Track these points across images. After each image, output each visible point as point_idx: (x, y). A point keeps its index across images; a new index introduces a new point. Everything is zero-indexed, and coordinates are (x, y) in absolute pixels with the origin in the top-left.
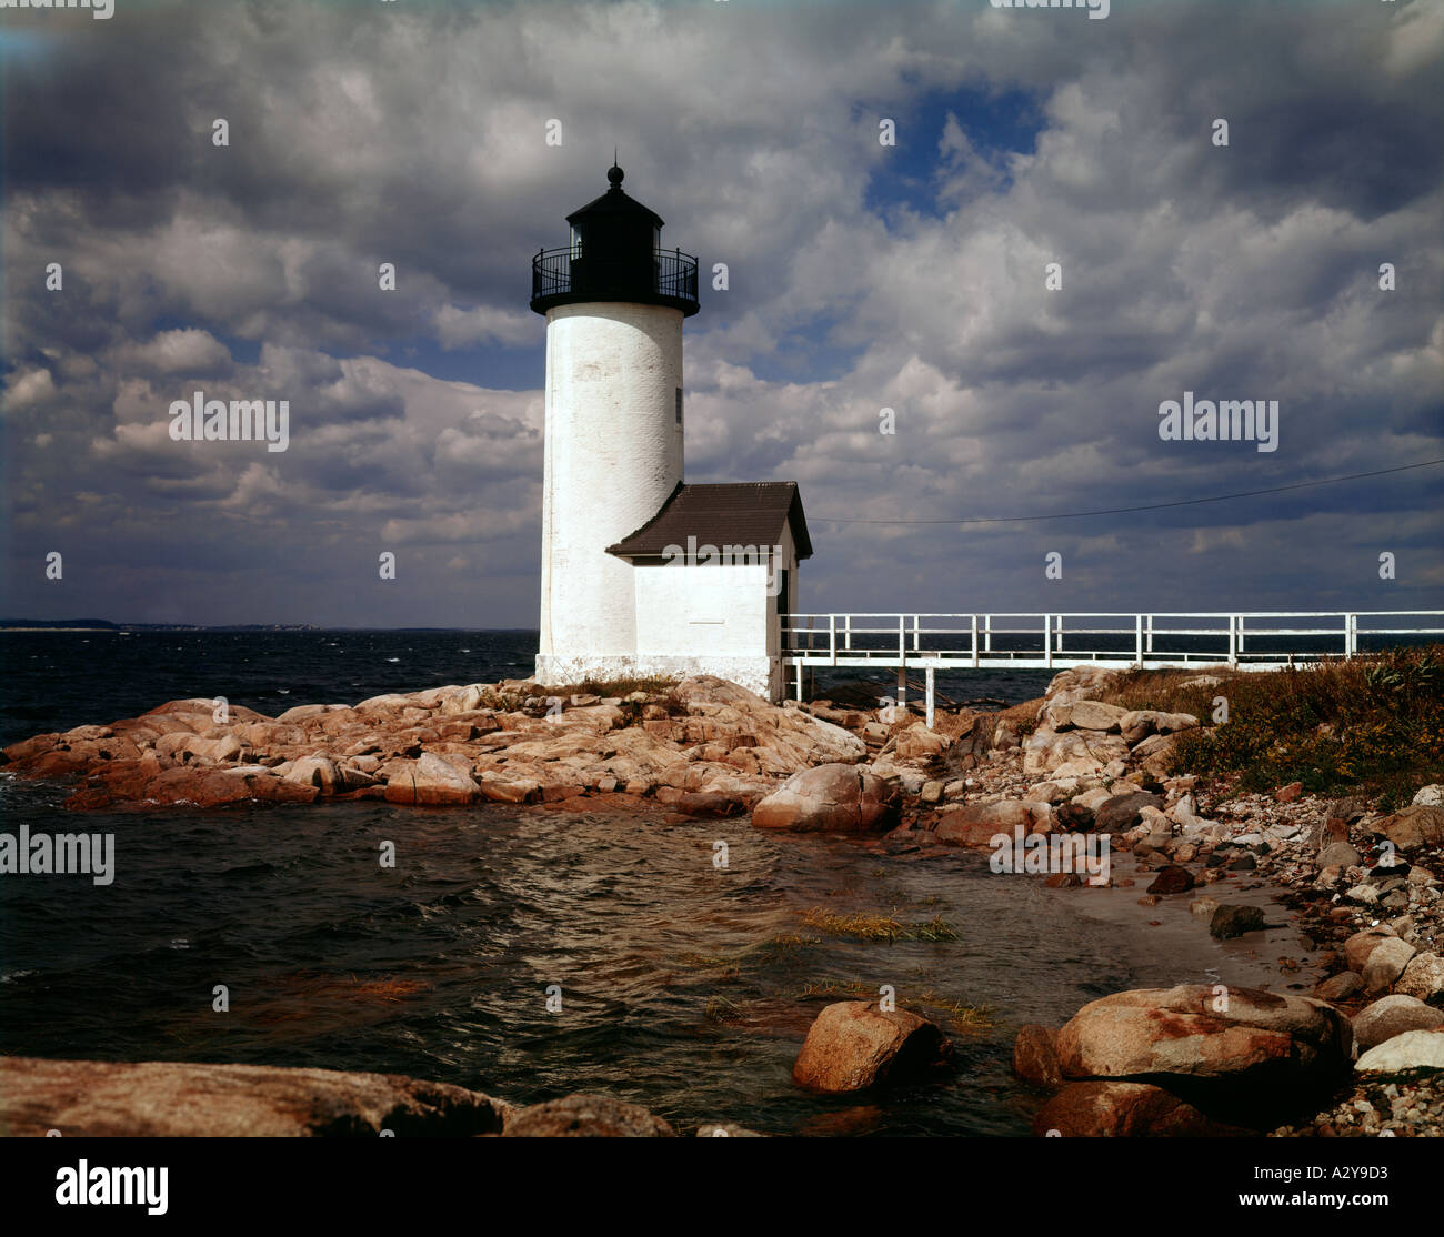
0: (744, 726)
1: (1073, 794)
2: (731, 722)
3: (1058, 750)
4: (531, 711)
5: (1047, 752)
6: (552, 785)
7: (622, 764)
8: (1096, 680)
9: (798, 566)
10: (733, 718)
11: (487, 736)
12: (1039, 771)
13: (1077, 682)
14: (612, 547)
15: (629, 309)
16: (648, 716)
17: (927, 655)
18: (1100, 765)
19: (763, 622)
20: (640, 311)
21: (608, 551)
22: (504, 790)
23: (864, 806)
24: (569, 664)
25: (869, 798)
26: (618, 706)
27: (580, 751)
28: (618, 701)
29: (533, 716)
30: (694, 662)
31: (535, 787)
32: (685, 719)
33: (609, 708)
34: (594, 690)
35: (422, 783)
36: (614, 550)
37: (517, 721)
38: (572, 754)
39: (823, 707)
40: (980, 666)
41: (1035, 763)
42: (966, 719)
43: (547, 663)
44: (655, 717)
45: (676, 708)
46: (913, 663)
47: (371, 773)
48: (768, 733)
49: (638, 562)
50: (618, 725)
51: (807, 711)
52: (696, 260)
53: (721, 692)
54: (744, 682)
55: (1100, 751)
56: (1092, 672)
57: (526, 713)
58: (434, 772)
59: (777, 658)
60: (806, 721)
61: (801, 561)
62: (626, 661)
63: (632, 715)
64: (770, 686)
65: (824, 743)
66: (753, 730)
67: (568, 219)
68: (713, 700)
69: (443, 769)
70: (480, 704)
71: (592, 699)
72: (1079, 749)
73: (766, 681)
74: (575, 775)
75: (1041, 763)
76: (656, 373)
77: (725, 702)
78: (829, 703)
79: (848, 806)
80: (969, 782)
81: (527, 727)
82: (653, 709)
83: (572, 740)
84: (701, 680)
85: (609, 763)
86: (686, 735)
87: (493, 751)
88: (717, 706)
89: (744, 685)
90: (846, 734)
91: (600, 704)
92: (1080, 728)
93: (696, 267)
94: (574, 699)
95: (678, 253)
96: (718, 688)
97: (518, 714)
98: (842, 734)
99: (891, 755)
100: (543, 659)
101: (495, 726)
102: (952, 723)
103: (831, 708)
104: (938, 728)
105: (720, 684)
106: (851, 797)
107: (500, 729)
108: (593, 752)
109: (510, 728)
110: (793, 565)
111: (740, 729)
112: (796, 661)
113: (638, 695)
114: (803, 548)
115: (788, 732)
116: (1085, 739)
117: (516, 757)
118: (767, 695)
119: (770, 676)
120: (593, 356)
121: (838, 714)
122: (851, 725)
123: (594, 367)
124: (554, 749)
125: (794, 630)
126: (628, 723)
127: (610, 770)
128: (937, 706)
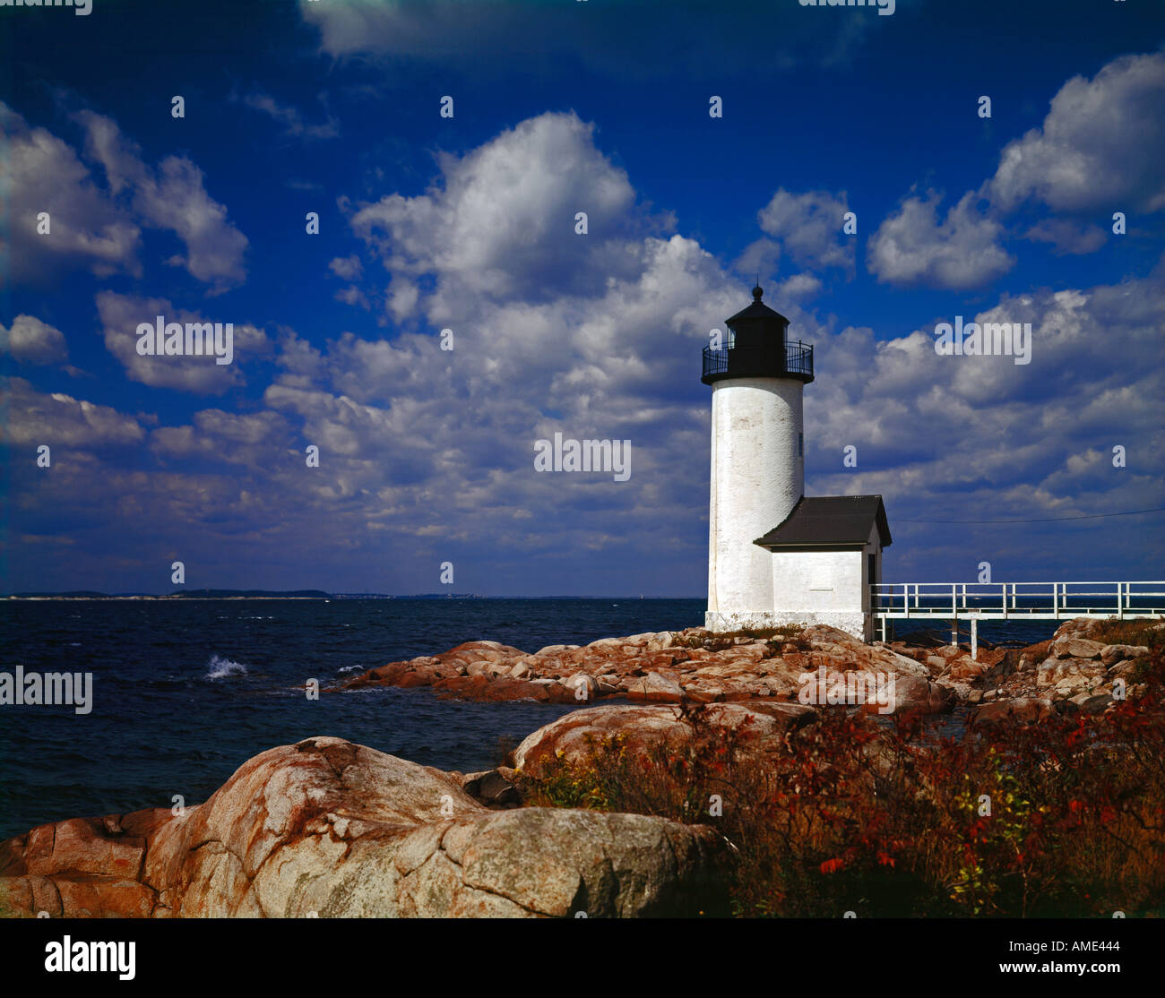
0: (849, 657)
1: (1068, 696)
2: (840, 655)
3: (1059, 670)
4: (708, 647)
5: (1052, 671)
6: (731, 692)
7: (771, 680)
8: (1088, 626)
9: (882, 551)
10: (841, 652)
11: (683, 664)
12: (1047, 684)
13: (1075, 628)
14: (758, 539)
15: (768, 381)
16: (785, 651)
17: (972, 611)
18: (1087, 680)
19: (859, 589)
20: (776, 382)
21: (755, 542)
22: (699, 694)
23: (931, 702)
24: (729, 618)
25: (935, 698)
26: (765, 644)
27: (744, 672)
28: (765, 641)
29: (710, 651)
30: (813, 616)
31: (720, 693)
32: (810, 653)
33: (760, 646)
34: (749, 634)
35: (650, 690)
36: (758, 542)
37: (700, 654)
38: (740, 674)
39: (901, 646)
40: (1009, 618)
41: (1044, 679)
42: (999, 653)
43: (714, 617)
44: (789, 651)
45: (803, 645)
46: (962, 616)
47: (615, 685)
48: (865, 662)
49: (774, 550)
50: (767, 656)
51: (890, 649)
52: (812, 346)
53: (833, 636)
54: (846, 629)
55: (1087, 671)
56: (1086, 621)
57: (706, 649)
58: (658, 684)
59: (869, 613)
60: (890, 654)
61: (884, 549)
62: (767, 616)
63: (775, 650)
64: (864, 632)
65: (901, 669)
66: (855, 660)
67: (726, 322)
68: (827, 641)
69: (663, 682)
70: (674, 643)
71: (748, 640)
72: (1073, 670)
73: (861, 629)
74: (744, 686)
75: (1048, 679)
76: (787, 423)
77: (835, 642)
78: (904, 643)
79: (921, 702)
80: (1000, 691)
81: (708, 658)
82: (788, 646)
83: (737, 665)
84: (819, 627)
85: (763, 680)
86: (810, 663)
87: (688, 673)
88: (829, 645)
89: (847, 631)
90: (917, 663)
91: (754, 643)
92: (1074, 657)
93: (812, 351)
94: (737, 640)
95: (800, 344)
96: (830, 633)
97: (701, 650)
98: (914, 664)
99: (948, 677)
100: (711, 615)
101: (687, 657)
102: (990, 656)
103: (905, 647)
104: (979, 659)
105: (831, 630)
106: (924, 697)
107: (690, 659)
108: (753, 673)
109: (696, 659)
110: (879, 550)
111: (846, 659)
112: (880, 615)
113: (778, 637)
114: (886, 539)
115: (878, 661)
116: (1077, 664)
117: (704, 676)
118: (862, 638)
119: (864, 625)
120: (744, 413)
121: (910, 650)
122: (920, 658)
123: (745, 420)
124: (727, 671)
125: (879, 595)
126: (773, 656)
127: (765, 684)
128: (979, 645)
